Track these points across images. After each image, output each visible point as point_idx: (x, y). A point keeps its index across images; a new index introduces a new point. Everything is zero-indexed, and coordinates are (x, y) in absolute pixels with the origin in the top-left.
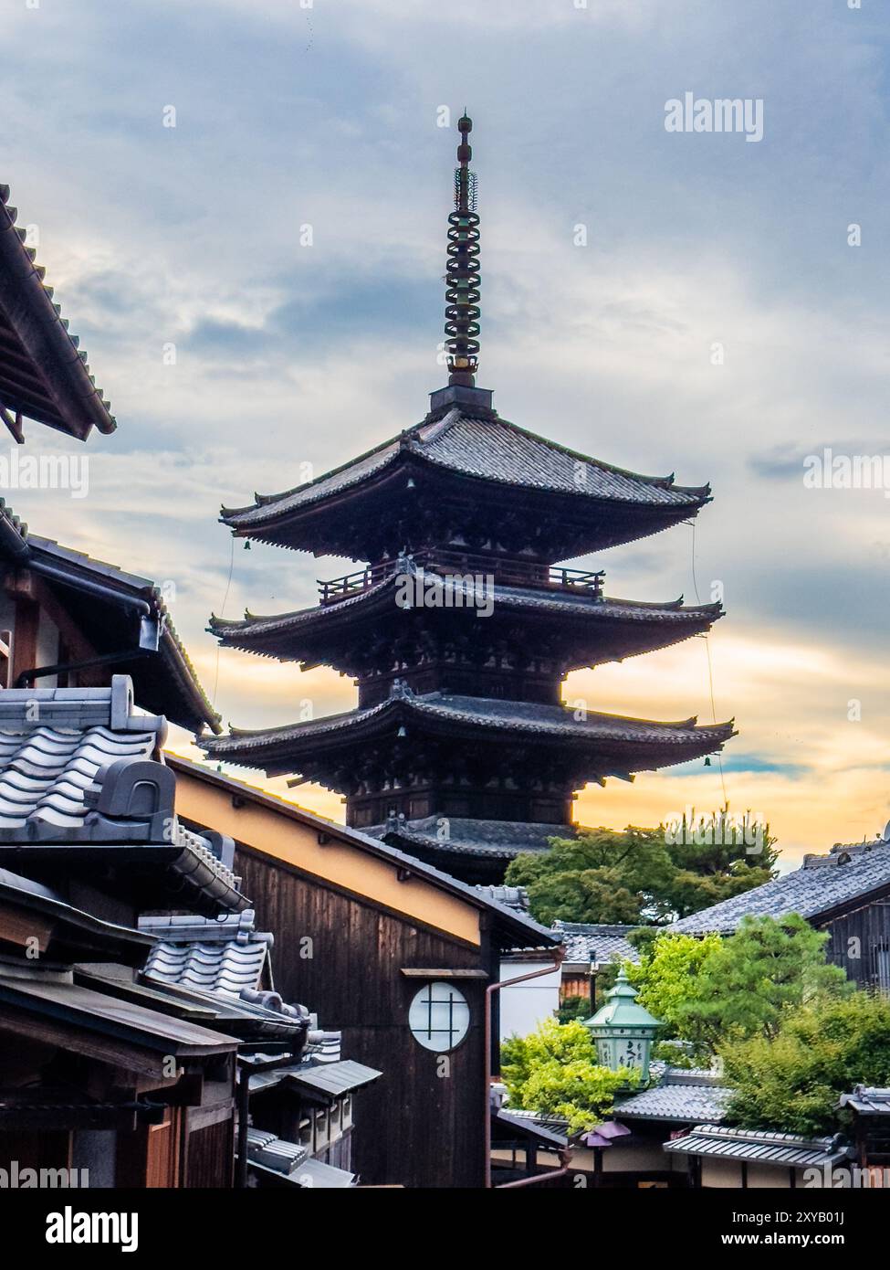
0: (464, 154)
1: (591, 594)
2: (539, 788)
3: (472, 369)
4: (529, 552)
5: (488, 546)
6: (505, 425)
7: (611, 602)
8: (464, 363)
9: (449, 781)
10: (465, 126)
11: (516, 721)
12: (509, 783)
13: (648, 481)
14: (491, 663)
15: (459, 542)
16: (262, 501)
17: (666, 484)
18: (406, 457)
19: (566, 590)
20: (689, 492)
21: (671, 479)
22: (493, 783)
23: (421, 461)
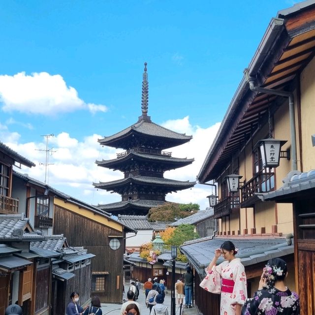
0: (146, 70)
1: (169, 156)
2: (159, 194)
3: (146, 112)
4: (157, 148)
5: (149, 147)
6: (153, 123)
7: (173, 158)
8: (145, 111)
9: (141, 193)
10: (146, 64)
11: (154, 181)
12: (153, 193)
13: (180, 134)
14: (150, 170)
15: (143, 146)
16: (106, 138)
17: (184, 135)
18: (132, 130)
19: (164, 156)
20: (188, 137)
21: (185, 134)
22: (150, 193)
23: (135, 131)
